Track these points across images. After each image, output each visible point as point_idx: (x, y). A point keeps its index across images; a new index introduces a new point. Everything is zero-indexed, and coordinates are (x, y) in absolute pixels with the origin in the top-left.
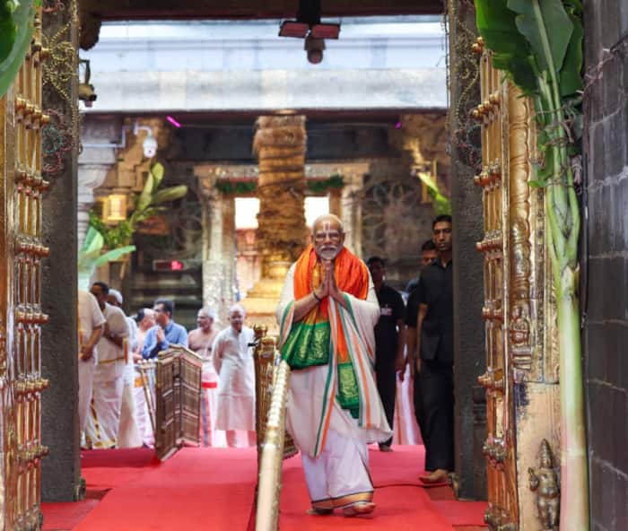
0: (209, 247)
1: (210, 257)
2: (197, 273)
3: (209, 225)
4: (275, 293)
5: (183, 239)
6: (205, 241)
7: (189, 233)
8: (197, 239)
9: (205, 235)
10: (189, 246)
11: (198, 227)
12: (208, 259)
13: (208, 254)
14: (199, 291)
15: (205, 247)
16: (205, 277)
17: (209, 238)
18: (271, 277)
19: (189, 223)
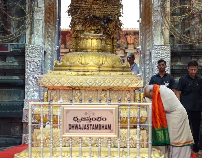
0: (32, 32)
1: (33, 41)
2: (21, 55)
3: (32, 11)
4: (84, 65)
5: (8, 25)
6: (28, 26)
7: (14, 20)
8: (21, 24)
9: (28, 21)
10: (13, 30)
11: (22, 13)
12: (30, 43)
13: (30, 39)
14: (22, 72)
15: (28, 32)
16: (27, 59)
17: (32, 24)
18: (82, 50)
19: (14, 10)
